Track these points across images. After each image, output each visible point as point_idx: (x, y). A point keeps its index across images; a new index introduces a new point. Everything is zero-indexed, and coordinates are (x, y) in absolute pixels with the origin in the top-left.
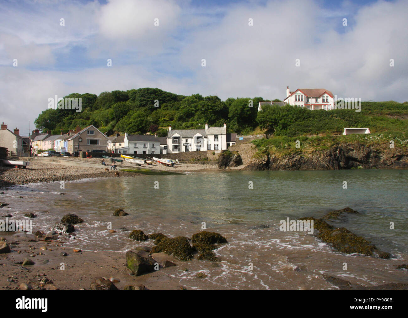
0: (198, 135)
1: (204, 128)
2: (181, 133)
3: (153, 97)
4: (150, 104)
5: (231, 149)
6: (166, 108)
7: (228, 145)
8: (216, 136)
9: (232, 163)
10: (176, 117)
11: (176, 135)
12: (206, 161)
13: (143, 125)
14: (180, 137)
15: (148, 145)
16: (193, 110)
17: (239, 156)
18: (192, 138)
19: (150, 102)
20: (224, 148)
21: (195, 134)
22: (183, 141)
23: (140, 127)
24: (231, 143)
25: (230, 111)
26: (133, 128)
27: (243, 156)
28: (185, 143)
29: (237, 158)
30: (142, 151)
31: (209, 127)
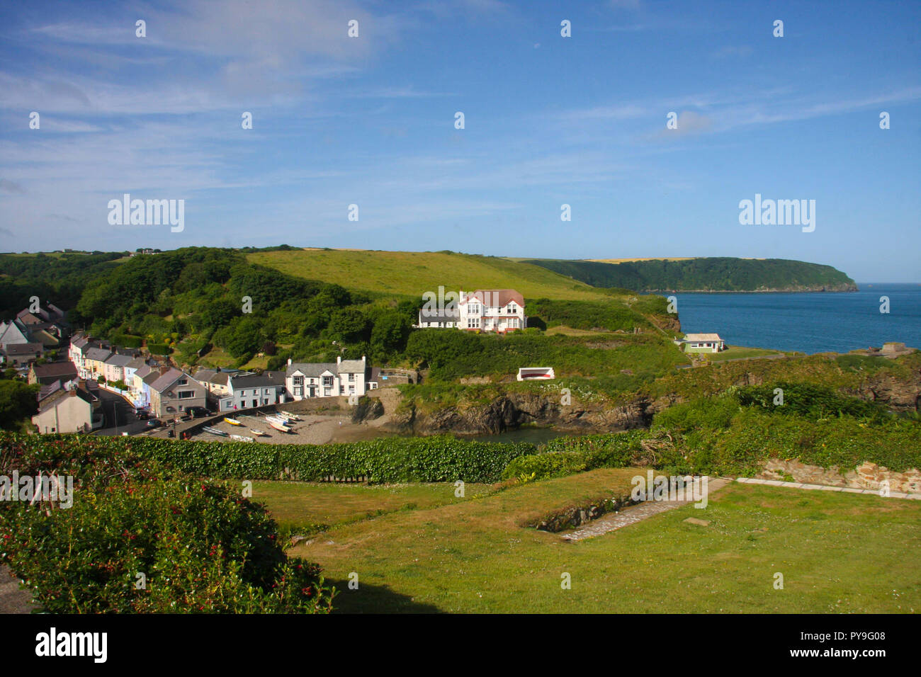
0: (327, 373)
1: (335, 361)
2: (304, 369)
3: (269, 290)
4: (263, 301)
5: (370, 395)
6: (287, 308)
7: (367, 387)
8: (351, 375)
9: (371, 413)
10: (302, 329)
11: (298, 373)
12: (337, 412)
13: (254, 343)
14: (303, 376)
15: (259, 391)
16: (326, 318)
17: (380, 404)
18: (319, 377)
19: (264, 298)
20: (362, 393)
21: (324, 371)
22: (307, 381)
23: (250, 346)
24: (371, 384)
25: (372, 333)
26: (240, 347)
27: (385, 404)
28: (310, 383)
29: (377, 407)
30: (252, 400)
31: (342, 360)
